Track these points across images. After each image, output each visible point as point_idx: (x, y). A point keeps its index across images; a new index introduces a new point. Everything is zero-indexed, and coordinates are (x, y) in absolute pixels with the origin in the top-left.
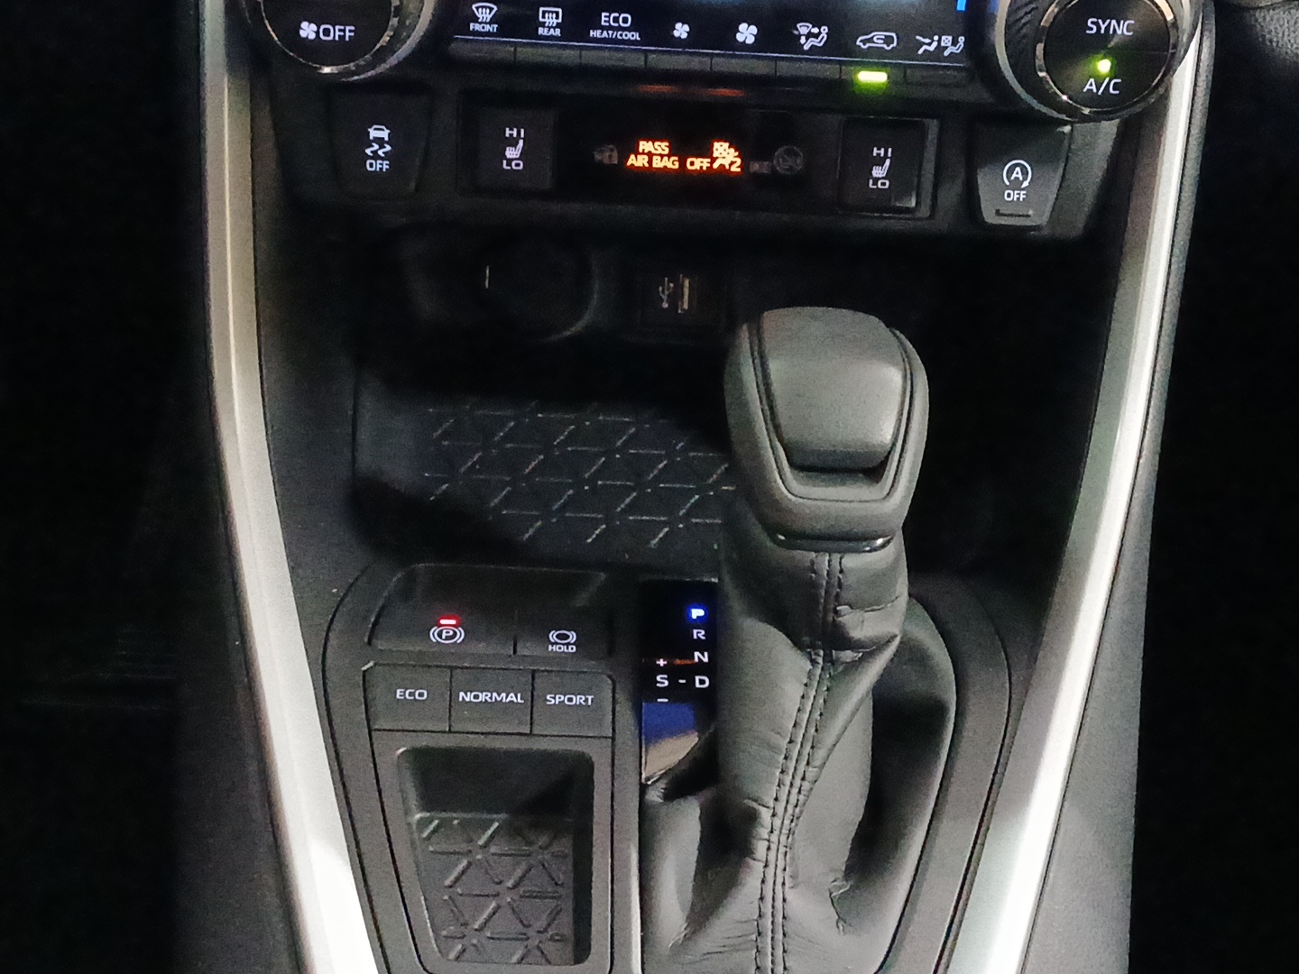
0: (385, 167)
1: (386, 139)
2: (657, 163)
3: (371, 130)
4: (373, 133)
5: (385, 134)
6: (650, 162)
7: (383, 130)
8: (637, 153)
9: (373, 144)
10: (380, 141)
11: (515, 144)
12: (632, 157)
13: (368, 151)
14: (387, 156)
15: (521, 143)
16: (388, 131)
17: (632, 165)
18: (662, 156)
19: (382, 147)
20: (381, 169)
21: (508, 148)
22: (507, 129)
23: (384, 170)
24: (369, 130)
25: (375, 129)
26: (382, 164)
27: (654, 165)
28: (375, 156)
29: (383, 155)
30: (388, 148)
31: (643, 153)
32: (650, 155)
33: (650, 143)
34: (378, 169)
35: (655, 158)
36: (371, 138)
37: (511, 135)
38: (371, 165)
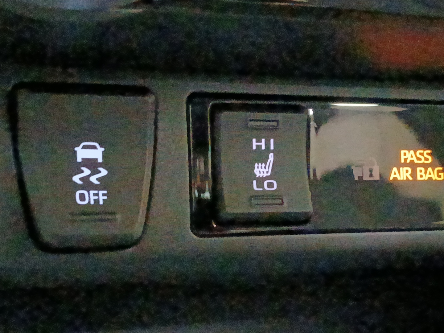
0: (102, 199)
1: (100, 160)
2: (422, 175)
3: (78, 149)
4: (82, 154)
5: (97, 154)
6: (414, 174)
7: (94, 147)
8: (399, 165)
9: (83, 169)
10: (92, 164)
11: (264, 160)
12: (395, 169)
13: (76, 179)
14: (104, 183)
15: (271, 157)
16: (103, 149)
17: (395, 179)
18: (425, 166)
19: (95, 171)
20: (97, 201)
21: (256, 165)
22: (254, 140)
23: (101, 202)
24: (76, 149)
25: (85, 147)
26: (97, 195)
27: (419, 178)
28: (87, 185)
29: (97, 182)
30: (104, 172)
31: (405, 165)
32: (413, 166)
33: (412, 152)
34: (92, 202)
35: (418, 169)
36: (79, 160)
37: (259, 147)
38: (82, 197)
